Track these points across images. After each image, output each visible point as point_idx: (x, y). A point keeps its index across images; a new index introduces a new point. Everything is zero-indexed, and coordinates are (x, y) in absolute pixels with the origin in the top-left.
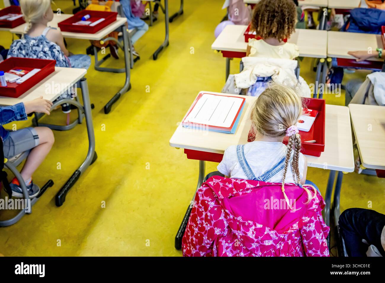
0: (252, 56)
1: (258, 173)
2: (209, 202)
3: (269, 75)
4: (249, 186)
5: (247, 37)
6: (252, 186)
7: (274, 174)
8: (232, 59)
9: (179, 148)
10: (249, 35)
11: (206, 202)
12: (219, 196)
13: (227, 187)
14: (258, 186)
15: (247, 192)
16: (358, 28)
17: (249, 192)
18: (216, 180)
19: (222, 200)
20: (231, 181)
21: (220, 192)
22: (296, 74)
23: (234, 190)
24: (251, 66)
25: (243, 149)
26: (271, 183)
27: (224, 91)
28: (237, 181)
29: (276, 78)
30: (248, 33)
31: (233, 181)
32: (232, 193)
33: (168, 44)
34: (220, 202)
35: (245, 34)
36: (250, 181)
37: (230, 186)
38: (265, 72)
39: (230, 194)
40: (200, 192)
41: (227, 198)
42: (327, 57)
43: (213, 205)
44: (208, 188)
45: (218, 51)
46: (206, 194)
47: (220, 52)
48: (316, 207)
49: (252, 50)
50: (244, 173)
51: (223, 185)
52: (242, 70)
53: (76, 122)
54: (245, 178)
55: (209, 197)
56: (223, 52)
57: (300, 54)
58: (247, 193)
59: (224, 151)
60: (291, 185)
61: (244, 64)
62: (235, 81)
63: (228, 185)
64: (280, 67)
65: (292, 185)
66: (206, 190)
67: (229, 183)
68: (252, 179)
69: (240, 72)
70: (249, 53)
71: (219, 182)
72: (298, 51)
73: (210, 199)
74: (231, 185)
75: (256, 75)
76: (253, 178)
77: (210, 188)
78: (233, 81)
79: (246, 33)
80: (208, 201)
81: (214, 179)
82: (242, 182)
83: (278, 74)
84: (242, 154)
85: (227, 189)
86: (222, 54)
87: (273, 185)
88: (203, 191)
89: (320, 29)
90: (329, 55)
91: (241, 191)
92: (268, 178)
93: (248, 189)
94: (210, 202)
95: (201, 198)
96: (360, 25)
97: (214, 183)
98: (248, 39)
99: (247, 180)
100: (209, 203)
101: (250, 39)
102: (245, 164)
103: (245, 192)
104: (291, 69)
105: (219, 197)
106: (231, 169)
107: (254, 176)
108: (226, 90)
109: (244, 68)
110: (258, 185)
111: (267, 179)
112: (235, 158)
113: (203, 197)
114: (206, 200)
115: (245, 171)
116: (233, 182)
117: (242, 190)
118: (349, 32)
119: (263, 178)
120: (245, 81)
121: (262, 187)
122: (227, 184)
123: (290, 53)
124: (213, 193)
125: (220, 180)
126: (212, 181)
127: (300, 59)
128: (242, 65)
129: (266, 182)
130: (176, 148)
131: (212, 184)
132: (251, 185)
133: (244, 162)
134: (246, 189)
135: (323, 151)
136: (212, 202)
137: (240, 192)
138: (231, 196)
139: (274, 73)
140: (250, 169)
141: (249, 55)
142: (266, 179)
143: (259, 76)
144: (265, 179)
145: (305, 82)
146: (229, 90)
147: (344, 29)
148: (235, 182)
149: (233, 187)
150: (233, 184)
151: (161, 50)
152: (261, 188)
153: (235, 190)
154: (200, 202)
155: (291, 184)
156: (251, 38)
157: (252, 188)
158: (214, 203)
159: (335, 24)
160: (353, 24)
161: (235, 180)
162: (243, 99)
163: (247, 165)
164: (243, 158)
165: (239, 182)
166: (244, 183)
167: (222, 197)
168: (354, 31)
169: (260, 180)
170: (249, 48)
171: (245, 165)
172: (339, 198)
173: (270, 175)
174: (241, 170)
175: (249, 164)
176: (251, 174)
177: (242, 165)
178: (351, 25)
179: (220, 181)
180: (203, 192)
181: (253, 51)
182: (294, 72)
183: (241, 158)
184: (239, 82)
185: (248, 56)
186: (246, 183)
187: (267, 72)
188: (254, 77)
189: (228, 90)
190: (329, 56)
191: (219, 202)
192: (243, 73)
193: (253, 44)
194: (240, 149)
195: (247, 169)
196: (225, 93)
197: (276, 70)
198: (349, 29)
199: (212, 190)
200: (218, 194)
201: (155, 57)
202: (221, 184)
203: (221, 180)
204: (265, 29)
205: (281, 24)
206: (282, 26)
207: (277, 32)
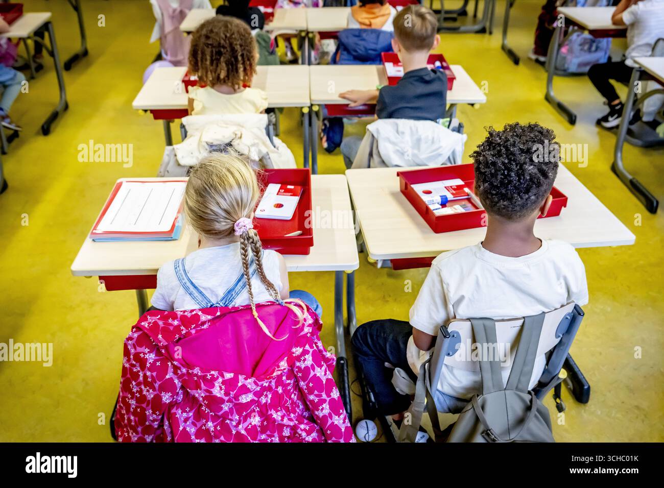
0: (197, 114)
2: (146, 354)
3: (227, 141)
4: (204, 318)
5: (187, 83)
6: (209, 317)
7: (239, 292)
8: (173, 122)
9: (91, 277)
10: (192, 81)
11: (142, 355)
12: (160, 342)
13: (171, 325)
14: (218, 316)
15: (203, 327)
16: (352, 58)
17: (205, 326)
18: (153, 318)
19: (165, 347)
20: (176, 314)
21: (160, 336)
22: (268, 134)
23: (182, 328)
24: (197, 129)
25: (184, 266)
26: (238, 308)
27: (162, 174)
28: (186, 314)
29: (238, 144)
30: (189, 78)
31: (179, 314)
32: (180, 334)
33: (66, 107)
34: (163, 351)
35: (183, 81)
36: (205, 311)
37: (176, 323)
39: (177, 336)
40: (130, 342)
41: (173, 342)
42: (312, 105)
43: (153, 357)
44: (141, 332)
45: (146, 111)
46: (140, 342)
47: (149, 112)
48: (309, 330)
49: (195, 104)
50: (193, 302)
51: (164, 324)
52: (186, 136)
55: (144, 347)
56: (152, 111)
57: (269, 104)
58: (203, 329)
60: (269, 305)
61: (187, 127)
62: (176, 155)
63: (172, 322)
64: (243, 127)
65: (269, 303)
66: (139, 336)
67: (174, 320)
68: (208, 307)
69: (183, 140)
70: (193, 109)
71: (157, 320)
72: (266, 99)
73: (147, 350)
74: (177, 321)
75: (207, 143)
76: (209, 305)
77: (144, 332)
78: (172, 157)
79: (187, 79)
80: (144, 354)
81: (149, 317)
82: (193, 313)
83: (241, 137)
84: (183, 272)
85: (171, 328)
86: (152, 116)
87: (242, 309)
88: (133, 339)
89: (303, 63)
90: (314, 101)
91: (193, 328)
92: (231, 300)
93: (204, 323)
94: (148, 355)
95: (133, 351)
96: (354, 53)
97: (149, 323)
99: (200, 310)
100: (147, 356)
102: (191, 287)
103: (199, 329)
104: (259, 129)
105: (159, 344)
106: (172, 299)
107: (210, 302)
108: (165, 172)
109: (188, 134)
110: (218, 314)
111: (230, 301)
113: (135, 349)
114: (141, 353)
115: (194, 298)
116: (179, 316)
117: (194, 325)
118: (342, 64)
119: (224, 301)
120: (192, 153)
121: (225, 315)
122: (170, 321)
123: (254, 104)
124: (151, 338)
125: (158, 318)
126: (147, 320)
128: (183, 130)
129: (230, 306)
130: (86, 277)
131: (146, 326)
132: (207, 316)
133: (188, 284)
134: (200, 323)
135: (312, 245)
136: (151, 354)
137: (191, 329)
138: (180, 339)
139: (234, 136)
140: (201, 293)
141: (193, 113)
142: (228, 303)
143: (212, 143)
144: (227, 303)
147: (334, 61)
148: (182, 316)
149: (180, 323)
150: (179, 319)
151: (54, 117)
152: (223, 317)
153: (184, 328)
154: (132, 357)
155: (268, 303)
156: (193, 86)
157: (209, 321)
158: (154, 355)
159: (324, 54)
160: (345, 53)
161: (182, 313)
163: (195, 287)
165: (189, 315)
166: (196, 314)
167: (164, 343)
168: (347, 62)
169: (219, 305)
170: (191, 101)
171: (192, 289)
173: (232, 295)
174: (188, 297)
175: (197, 285)
176: (205, 300)
177: (186, 289)
178: (342, 54)
179: (158, 319)
180: (135, 340)
181: (197, 106)
182: (264, 131)
183: (184, 279)
184: (183, 157)
185: (191, 115)
186: (200, 313)
187: (224, 137)
188: (204, 146)
189: (168, 171)
190: (313, 103)
191: (161, 352)
192: (187, 141)
193: (196, 94)
194: (179, 267)
195: (196, 294)
196: (163, 177)
197: (236, 133)
198: (339, 60)
200: (158, 339)
201: (46, 130)
202: (161, 323)
203: (159, 316)
204: (209, 73)
205: (232, 65)
206: (234, 67)
207: (228, 76)
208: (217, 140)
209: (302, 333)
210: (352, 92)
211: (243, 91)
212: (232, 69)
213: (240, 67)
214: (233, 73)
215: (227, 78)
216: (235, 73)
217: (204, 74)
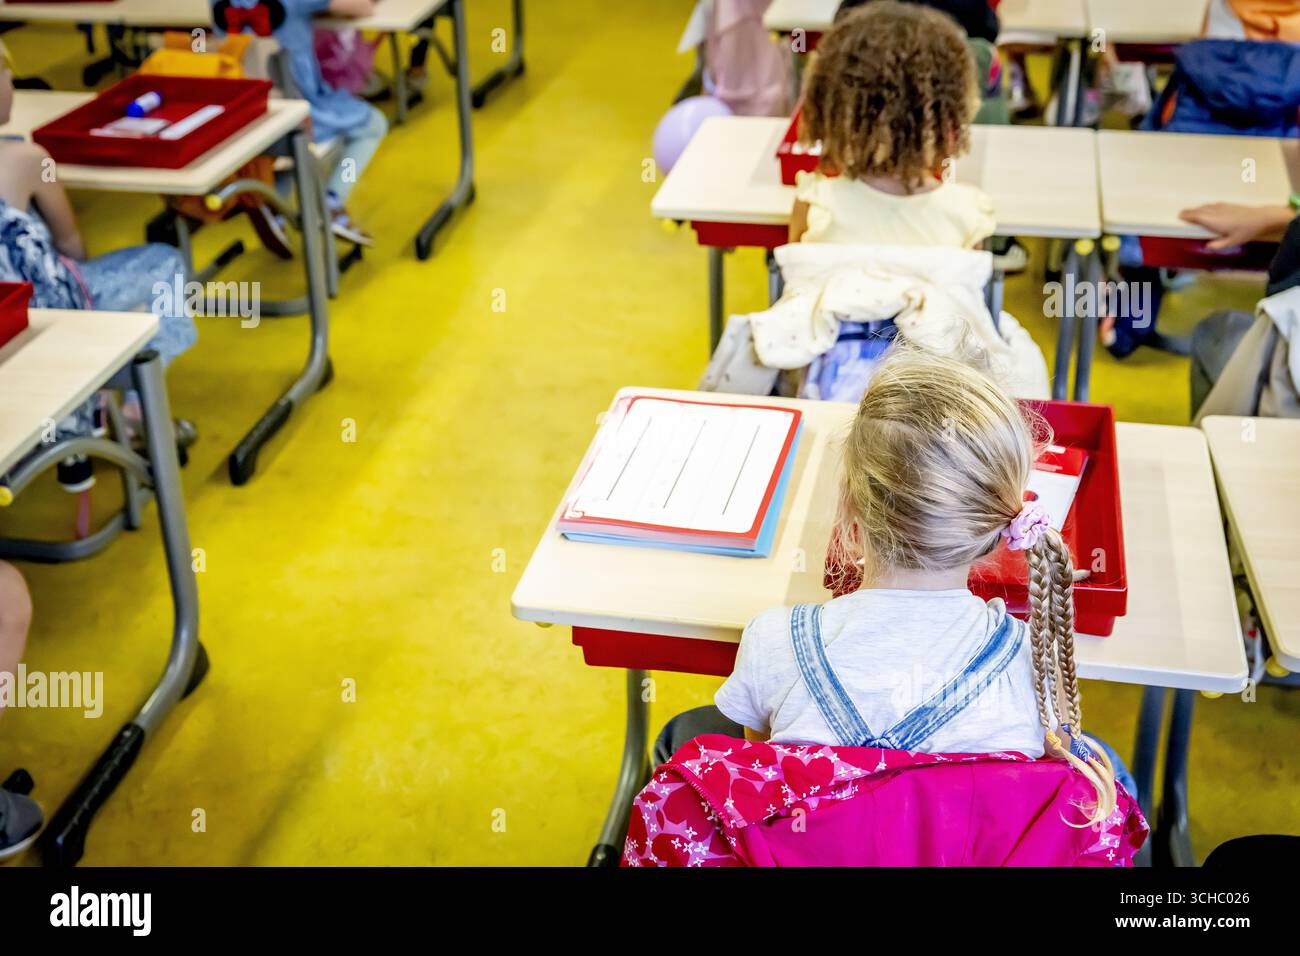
0: (813, 240)
1: (881, 721)
2: (688, 843)
3: (886, 315)
4: (843, 771)
5: (791, 167)
6: (858, 772)
7: (944, 719)
8: (731, 251)
9: (548, 625)
10: (797, 156)
11: (676, 843)
12: (730, 817)
13: (759, 777)
14: (881, 772)
15: (838, 796)
16: (1206, 115)
17: (845, 795)
18: (717, 753)
19: (740, 833)
20: (773, 753)
21: (729, 803)
22: (989, 304)
23: (786, 789)
24: (811, 279)
25: (816, 626)
26: (932, 757)
27: (712, 382)
28: (798, 754)
29: (913, 324)
30: (791, 148)
31: (782, 752)
32: (779, 804)
33: (470, 197)
34: (733, 842)
35: (779, 155)
36: (847, 753)
37: (770, 774)
38: (869, 303)
39: (772, 809)
40: (650, 805)
41: (760, 823)
42: (1104, 235)
43: (704, 853)
44: (678, 786)
45: (680, 222)
46: (674, 809)
47: (687, 227)
48: (1112, 841)
49: (813, 216)
50: (822, 721)
51: (741, 772)
52: (779, 295)
53: (117, 522)
54: (830, 738)
55: (685, 822)
56: (695, 225)
57: (999, 226)
58: (840, 800)
59: (739, 632)
60: (1011, 760)
61: (786, 273)
62: (752, 339)
63: (760, 771)
64: (927, 280)
65: (1014, 758)
66: (672, 795)
67: (765, 765)
68: (860, 743)
69: (772, 303)
70: (804, 229)
71: (724, 760)
72: (991, 213)
73: (690, 833)
74: (774, 769)
75: (835, 316)
76: (863, 739)
77: (689, 786)
78: (743, 341)
79: (785, 150)
80: (683, 840)
81: (702, 750)
82: (817, 756)
83: (920, 307)
84: (812, 642)
85: (759, 786)
86: (693, 235)
87: (942, 762)
88: (660, 799)
90: (1111, 224)
91: (815, 795)
92: (921, 735)
93: (842, 785)
94: (691, 845)
95: (654, 828)
96: (1219, 104)
97: (704, 766)
98: (795, 172)
99: (834, 749)
100: (689, 848)
101: (801, 176)
102: (826, 686)
103: (828, 797)
104: (969, 288)
105: (726, 822)
106: (772, 703)
107: (865, 731)
108: (720, 377)
109: (787, 288)
110: (882, 766)
111: (917, 738)
112: (787, 664)
113: (661, 824)
114: (674, 837)
115: (828, 713)
116: (780, 759)
117: (818, 787)
118: (1178, 131)
119: (901, 734)
120: (794, 338)
121: (898, 773)
122: (756, 766)
123: (959, 224)
124: (703, 804)
125: (726, 754)
126: (697, 756)
127: (1001, 245)
128: (775, 277)
129: (914, 751)
130: (539, 624)
131: (697, 771)
132: (853, 768)
133: (821, 675)
134: (832, 783)
135: (1122, 612)
136: (700, 844)
137: (808, 796)
138: (777, 817)
139: (904, 303)
140: (848, 703)
141: (805, 237)
142: (912, 742)
143: (848, 316)
144: (909, 739)
145: (1023, 333)
146: (731, 377)
148: (787, 759)
149: (782, 777)
150: (779, 766)
151: (445, 218)
152: (894, 776)
153: (789, 790)
154: (649, 843)
155: (1010, 757)
156: (809, 170)
157: (856, 781)
158: (707, 848)
160: (1188, 101)
161: (786, 751)
162: (790, 417)
163: (837, 687)
164: (816, 658)
165: (806, 759)
166: (824, 760)
167: (738, 821)
169: (887, 744)
170: (802, 209)
171: (827, 688)
172: (1185, 787)
173: (927, 722)
174: (813, 707)
175: (842, 682)
176: (854, 722)
177: (814, 686)
178: (1179, 104)
179: (726, 758)
180: (662, 803)
181: (816, 220)
182: (981, 297)
183: (811, 660)
184: (770, 345)
185: (798, 240)
186: (834, 758)
187: (879, 302)
188: (826, 323)
189: (727, 377)
190: (1109, 230)
191: (727, 844)
192: (781, 306)
193: (816, 192)
194: (803, 625)
195: (835, 703)
196: (711, 389)
197: (912, 294)
198: (1174, 118)
199: (697, 794)
200: (724, 810)
201: (423, 249)
202: (733, 769)
203: (730, 752)
204: (848, 147)
205: (908, 130)
206: (913, 136)
207: (894, 157)
208: (861, 309)
209: (1093, 849)
210: (1218, 208)
211: (932, 189)
212: (907, 140)
213: (927, 138)
214: (907, 150)
215: (890, 163)
216: (913, 150)
217: (836, 148)
